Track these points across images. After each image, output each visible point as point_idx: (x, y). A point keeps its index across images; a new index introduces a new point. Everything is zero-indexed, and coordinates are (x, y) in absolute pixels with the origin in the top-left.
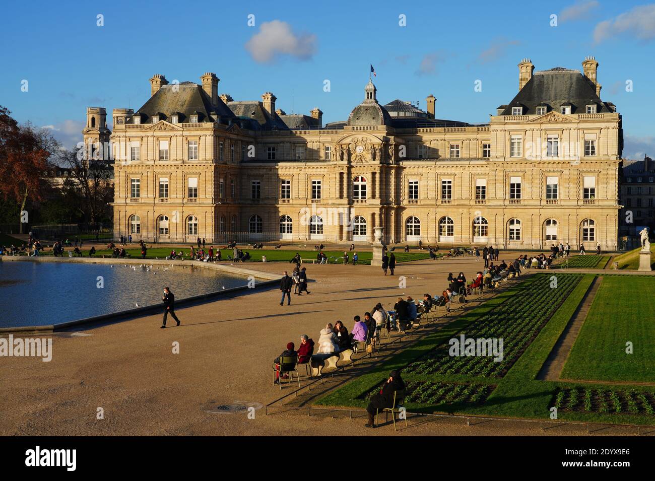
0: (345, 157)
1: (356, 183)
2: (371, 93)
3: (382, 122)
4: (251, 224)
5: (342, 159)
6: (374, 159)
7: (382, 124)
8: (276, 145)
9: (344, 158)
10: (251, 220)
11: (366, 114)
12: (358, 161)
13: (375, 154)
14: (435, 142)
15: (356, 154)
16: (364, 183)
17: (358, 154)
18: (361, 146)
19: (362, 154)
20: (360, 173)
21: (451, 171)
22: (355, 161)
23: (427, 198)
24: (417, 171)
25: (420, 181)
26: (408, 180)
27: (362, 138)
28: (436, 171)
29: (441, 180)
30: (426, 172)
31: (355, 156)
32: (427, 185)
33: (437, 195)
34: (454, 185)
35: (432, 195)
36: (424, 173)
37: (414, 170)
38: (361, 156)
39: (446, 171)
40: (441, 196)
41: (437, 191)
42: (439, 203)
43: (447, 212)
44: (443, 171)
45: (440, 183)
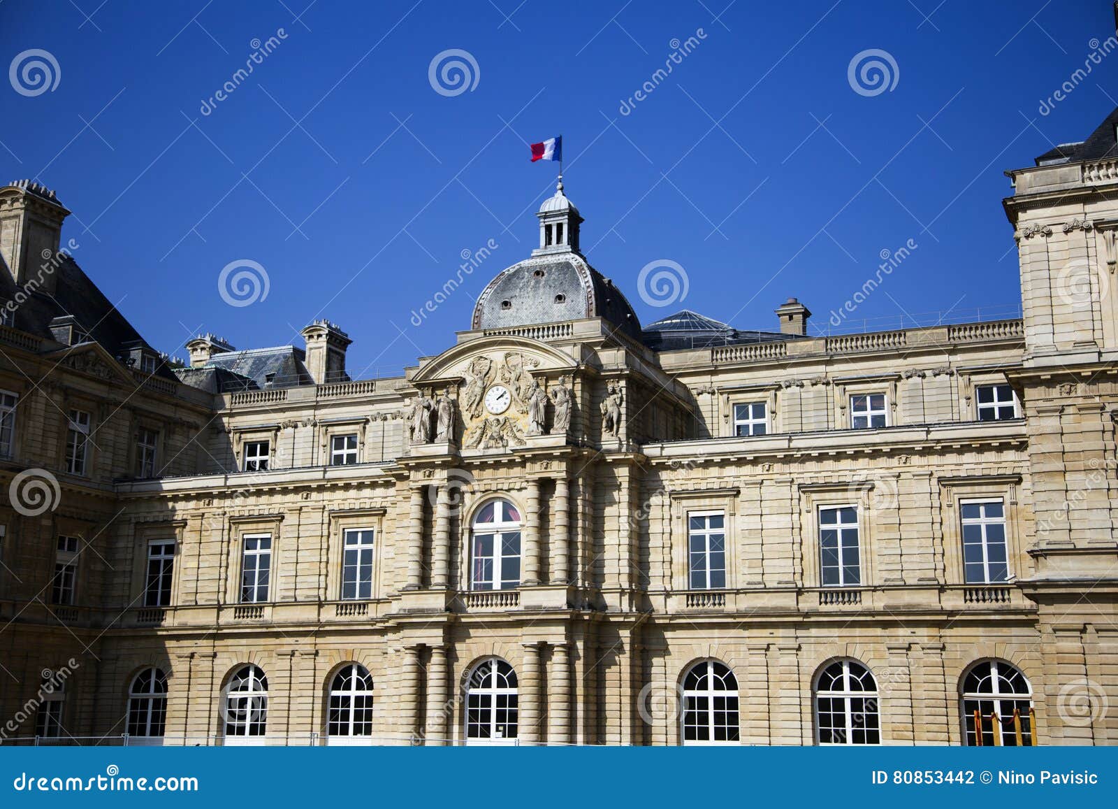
0: (443, 429)
1: (481, 528)
2: (560, 226)
3: (589, 310)
4: (135, 702)
5: (432, 437)
6: (547, 428)
7: (589, 318)
8: (271, 434)
9: (439, 431)
10: (136, 690)
11: (536, 288)
12: (492, 442)
13: (549, 409)
14: (794, 389)
15: (483, 417)
16: (512, 526)
17: (492, 418)
18: (500, 388)
19: (506, 414)
20: (500, 486)
21: (853, 473)
22: (479, 443)
23: (760, 583)
24: (719, 478)
25: (731, 515)
26: (685, 515)
27: (506, 358)
28: (792, 476)
29: (815, 507)
30: (755, 478)
31: (482, 425)
32: (756, 532)
33: (798, 570)
34: (867, 526)
35: (779, 571)
36: (746, 484)
37: (706, 476)
38: (502, 422)
39: (833, 472)
40: (818, 575)
41: (798, 555)
42: (812, 602)
43: (848, 640)
44: (820, 472)
45: (810, 522)
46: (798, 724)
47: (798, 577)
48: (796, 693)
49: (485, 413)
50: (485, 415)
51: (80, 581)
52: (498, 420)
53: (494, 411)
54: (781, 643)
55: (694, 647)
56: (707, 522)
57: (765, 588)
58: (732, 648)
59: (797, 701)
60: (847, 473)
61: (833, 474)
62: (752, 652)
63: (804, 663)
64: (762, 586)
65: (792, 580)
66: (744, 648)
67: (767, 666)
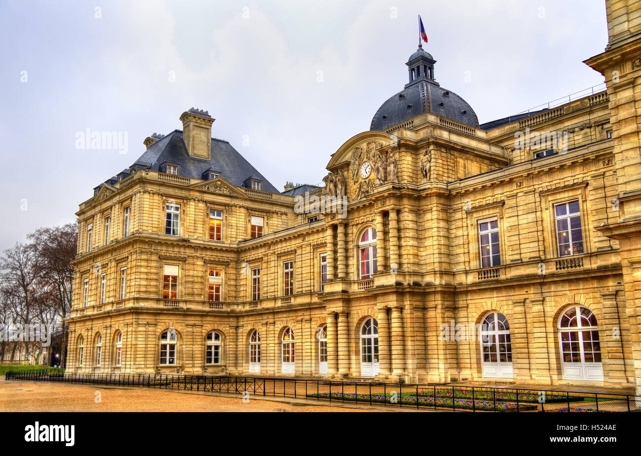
0: (339, 191)
1: (363, 244)
2: (418, 68)
3: (424, 110)
9: (338, 193)
11: (399, 105)
12: (363, 195)
17: (363, 182)
18: (366, 163)
19: (370, 178)
20: (368, 219)
21: (573, 178)
22: (358, 196)
23: (518, 260)
24: (492, 196)
25: (501, 218)
26: (476, 223)
27: (368, 145)
28: (535, 187)
29: (551, 205)
30: (512, 193)
31: (359, 186)
32: (515, 227)
33: (542, 248)
34: (585, 212)
35: (529, 250)
36: (507, 197)
37: (485, 196)
38: (367, 182)
39: (560, 179)
40: (555, 251)
41: (541, 238)
42: (551, 269)
43: (575, 292)
44: (552, 181)
45: (548, 216)
46: (545, 350)
47: (541, 253)
48: (543, 330)
49: (360, 179)
50: (360, 180)
51: (223, 290)
52: (365, 182)
53: (364, 177)
54: (532, 297)
55: (484, 304)
56: (489, 225)
57: (522, 262)
58: (505, 303)
59: (544, 335)
60: (570, 178)
61: (560, 181)
62: (515, 305)
63: (548, 309)
64: (520, 261)
65: (538, 255)
66: (510, 303)
67: (525, 313)
